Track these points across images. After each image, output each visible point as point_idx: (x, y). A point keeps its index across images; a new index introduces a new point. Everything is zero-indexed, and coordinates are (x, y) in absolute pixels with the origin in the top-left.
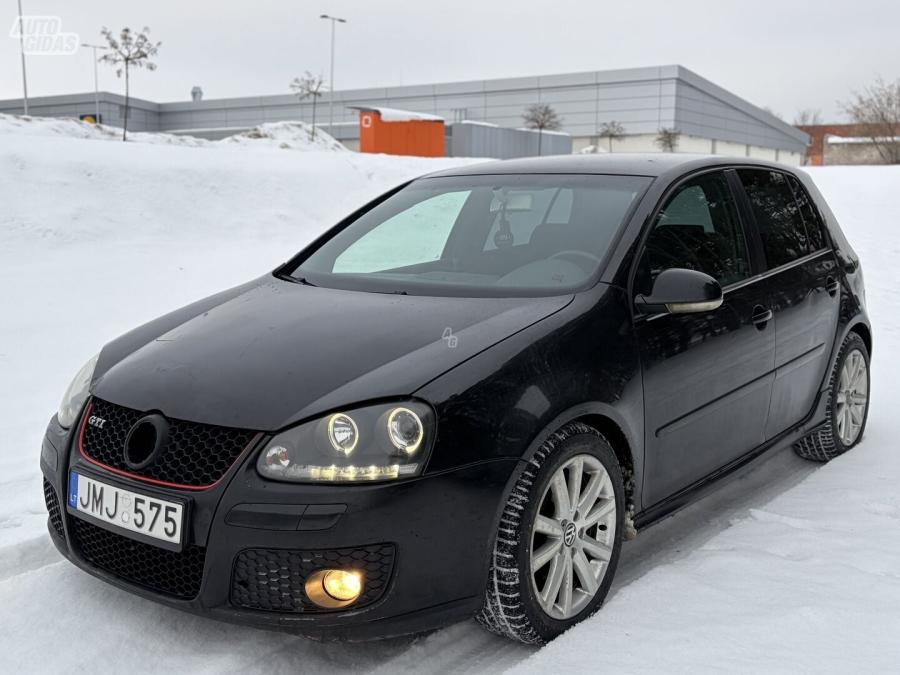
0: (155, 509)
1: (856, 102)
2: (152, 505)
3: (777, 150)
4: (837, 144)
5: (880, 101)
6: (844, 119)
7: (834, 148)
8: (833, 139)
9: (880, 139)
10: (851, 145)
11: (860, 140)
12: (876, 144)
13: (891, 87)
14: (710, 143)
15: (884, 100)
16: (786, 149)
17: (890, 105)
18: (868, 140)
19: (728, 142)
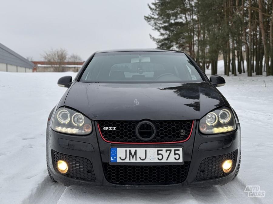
0: (168, 152)
1: (46, 55)
2: (167, 151)
3: (25, 68)
4: (41, 67)
5: (52, 55)
6: (42, 60)
7: (40, 68)
8: (39, 65)
9: (53, 66)
10: (45, 67)
11: (48, 66)
12: (52, 67)
13: (55, 51)
14: (6, 65)
15: (54, 54)
16: (28, 68)
17: (55, 56)
18: (50, 66)
19: (11, 65)
